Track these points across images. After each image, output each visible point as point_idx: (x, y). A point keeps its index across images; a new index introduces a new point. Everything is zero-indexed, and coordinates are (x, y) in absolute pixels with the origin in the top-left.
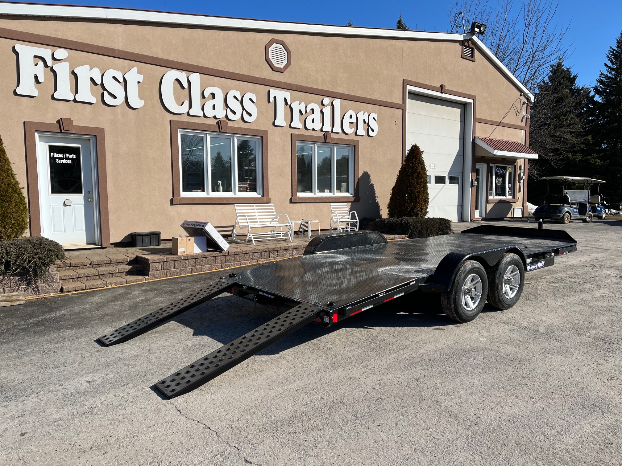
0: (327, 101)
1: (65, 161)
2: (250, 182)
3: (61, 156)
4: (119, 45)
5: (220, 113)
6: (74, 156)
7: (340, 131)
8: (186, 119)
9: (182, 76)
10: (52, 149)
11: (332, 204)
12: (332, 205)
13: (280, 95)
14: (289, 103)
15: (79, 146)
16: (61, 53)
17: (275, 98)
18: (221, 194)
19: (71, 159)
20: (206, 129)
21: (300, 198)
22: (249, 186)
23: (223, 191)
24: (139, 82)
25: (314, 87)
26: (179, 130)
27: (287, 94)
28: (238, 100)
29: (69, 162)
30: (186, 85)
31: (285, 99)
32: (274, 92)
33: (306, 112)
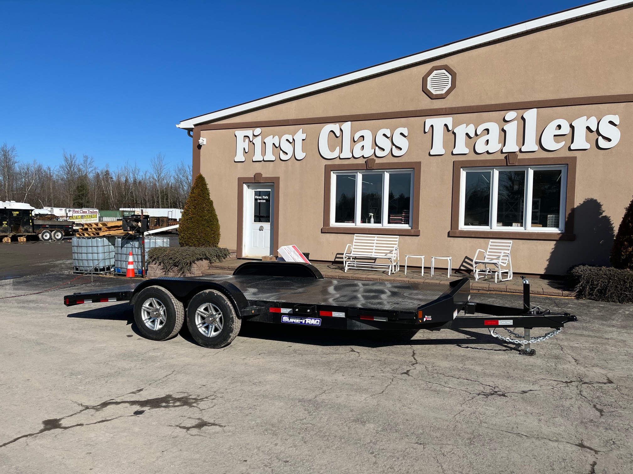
0: (511, 115)
1: (262, 201)
2: (405, 214)
3: (260, 197)
4: (293, 116)
5: (368, 152)
6: (267, 197)
7: (536, 148)
8: (338, 162)
9: (335, 127)
10: (257, 194)
11: (491, 240)
12: (492, 242)
13: (438, 123)
14: (450, 128)
15: (270, 190)
16: (258, 131)
17: (432, 126)
18: (372, 225)
19: (266, 200)
20: (357, 168)
21: (462, 232)
22: (404, 218)
23: (375, 223)
24: (303, 140)
25: (493, 102)
26: (332, 172)
27: (449, 120)
28: (388, 137)
29: (264, 201)
30: (338, 133)
31: (446, 125)
32: (430, 121)
33: (476, 134)
